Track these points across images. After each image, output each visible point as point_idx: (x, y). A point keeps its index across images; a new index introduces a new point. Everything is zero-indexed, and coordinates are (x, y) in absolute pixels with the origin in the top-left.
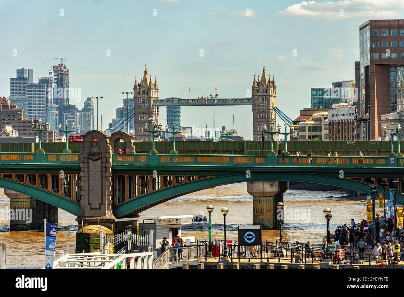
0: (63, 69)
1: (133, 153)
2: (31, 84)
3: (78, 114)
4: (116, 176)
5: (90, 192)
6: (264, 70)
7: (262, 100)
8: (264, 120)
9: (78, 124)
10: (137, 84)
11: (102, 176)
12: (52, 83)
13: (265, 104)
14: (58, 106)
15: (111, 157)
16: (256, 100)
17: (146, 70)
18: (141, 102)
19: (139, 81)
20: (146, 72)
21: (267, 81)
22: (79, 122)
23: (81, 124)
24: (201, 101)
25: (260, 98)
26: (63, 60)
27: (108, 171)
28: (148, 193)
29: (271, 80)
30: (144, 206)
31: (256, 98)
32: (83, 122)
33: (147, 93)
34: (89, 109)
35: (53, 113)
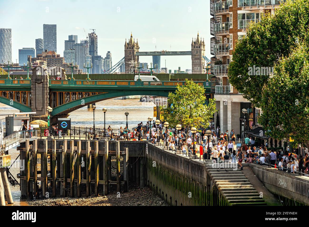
0: (94, 35)
1: (65, 79)
2: (76, 44)
3: (103, 60)
4: (52, 93)
5: (36, 101)
6: (198, 35)
7: (197, 52)
8: (198, 63)
9: (103, 66)
10: (127, 43)
11: (43, 92)
12: (88, 43)
13: (199, 55)
14: (91, 56)
15: (48, 81)
16: (194, 52)
17: (131, 35)
18: (129, 53)
19: (128, 42)
20: (131, 36)
21: (200, 42)
22: (103, 65)
23: (105, 66)
24: (162, 53)
25: (196, 51)
26: (94, 30)
27: (47, 89)
28: (70, 102)
29: (202, 41)
30: (67, 109)
31: (194, 51)
32: (105, 65)
33: (132, 48)
34: (109, 58)
35: (89, 60)
